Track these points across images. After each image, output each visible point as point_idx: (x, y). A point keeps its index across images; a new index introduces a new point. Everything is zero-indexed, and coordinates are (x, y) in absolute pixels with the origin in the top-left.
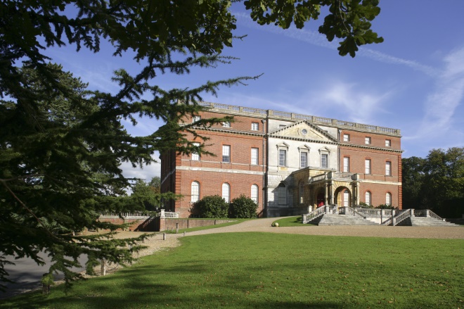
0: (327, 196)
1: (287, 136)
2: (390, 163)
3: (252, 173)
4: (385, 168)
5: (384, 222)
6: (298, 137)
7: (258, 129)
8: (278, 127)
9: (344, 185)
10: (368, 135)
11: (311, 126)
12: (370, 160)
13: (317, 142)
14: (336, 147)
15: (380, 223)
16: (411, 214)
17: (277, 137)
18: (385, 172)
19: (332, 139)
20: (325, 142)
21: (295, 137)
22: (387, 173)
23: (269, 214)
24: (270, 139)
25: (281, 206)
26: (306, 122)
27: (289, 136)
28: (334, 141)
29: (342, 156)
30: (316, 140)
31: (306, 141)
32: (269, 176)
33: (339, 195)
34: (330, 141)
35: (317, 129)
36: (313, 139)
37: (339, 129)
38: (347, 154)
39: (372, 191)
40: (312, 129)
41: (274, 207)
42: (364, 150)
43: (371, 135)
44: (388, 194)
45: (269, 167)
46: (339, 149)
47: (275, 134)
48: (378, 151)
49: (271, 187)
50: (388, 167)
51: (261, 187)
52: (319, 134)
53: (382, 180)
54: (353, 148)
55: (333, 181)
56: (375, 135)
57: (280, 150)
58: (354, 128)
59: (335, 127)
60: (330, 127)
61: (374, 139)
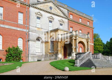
0: (74, 47)
1: (41, 8)
3: (19, 29)
6: (48, 11)
10: (81, 17)
13: (58, 16)
17: (35, 8)
19: (65, 15)
20: (62, 17)
21: (46, 10)
24: (31, 8)
25: (38, 54)
26: (52, 2)
27: (43, 9)
29: (69, 26)
30: (57, 14)
31: (52, 14)
37: (68, 11)
38: (72, 26)
41: (33, 54)
45: (30, 27)
46: (68, 22)
47: (34, 6)
48: (85, 27)
49: (32, 41)
52: (59, 11)
54: (74, 23)
55: (78, 37)
56: (83, 17)
57: (37, 17)
58: (75, 12)
59: (67, 9)
60: (64, 8)
61: (83, 19)
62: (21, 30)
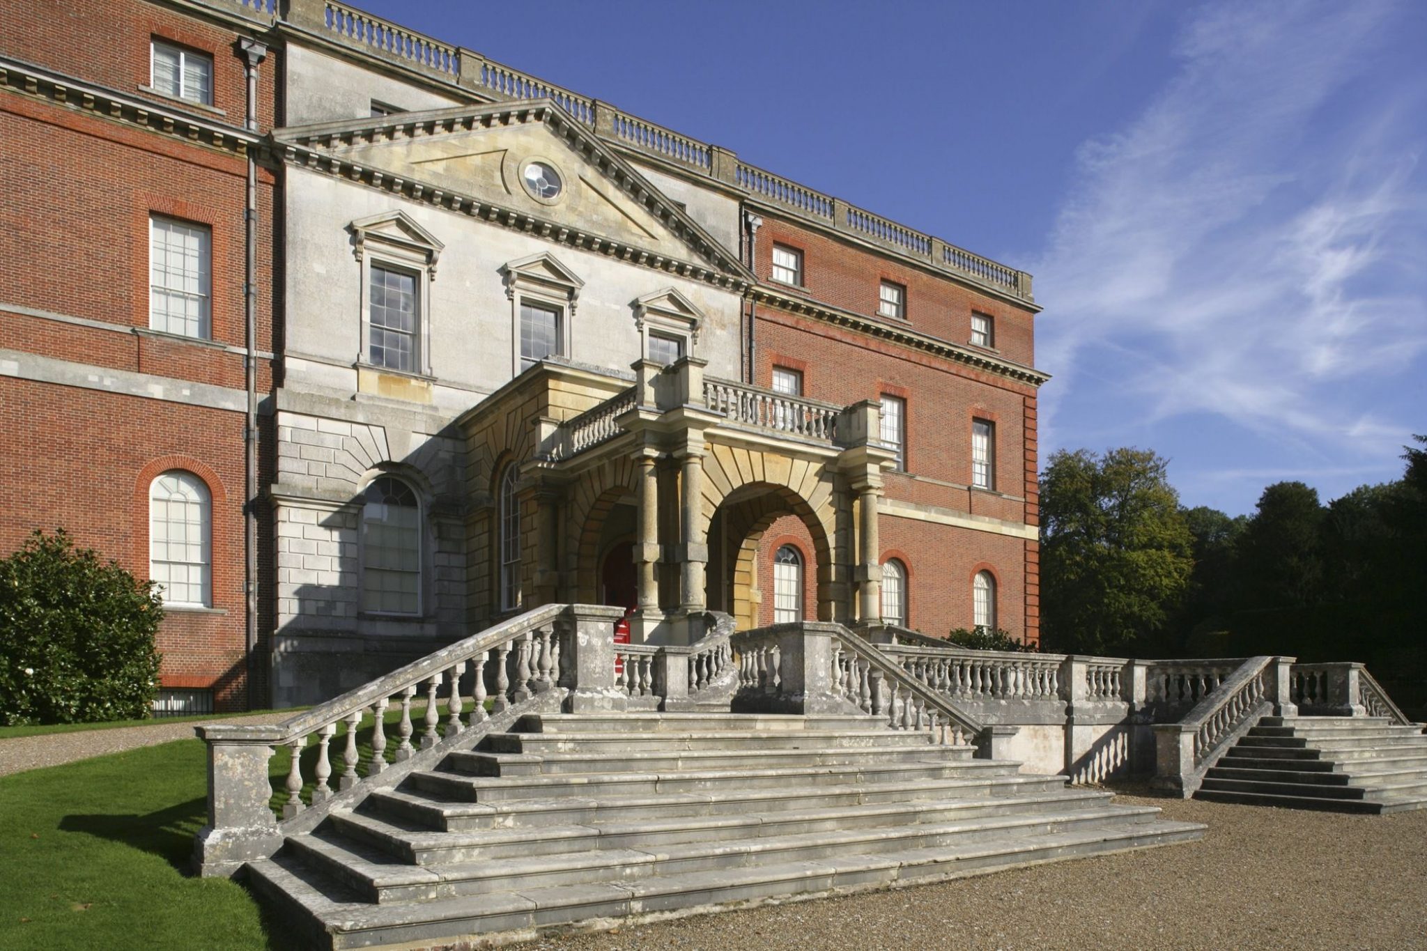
0: (652, 551)
1: (421, 177)
2: (988, 425)
3: (156, 388)
4: (969, 448)
5: (1087, 758)
6: (499, 202)
7: (210, 96)
8: (365, 112)
9: (778, 472)
10: (895, 271)
11: (587, 152)
12: (903, 401)
13: (620, 253)
14: (730, 302)
15: (1056, 764)
16: (1273, 696)
17: (347, 171)
18: (969, 473)
19: (708, 253)
20: (666, 265)
21: (479, 196)
22: (980, 479)
23: (285, 679)
24: (298, 180)
25: (381, 629)
26: (555, 122)
27: (443, 185)
28: (723, 264)
29: (762, 362)
30: (616, 240)
31: (555, 233)
32: (283, 419)
33: (749, 561)
34: (697, 261)
35: (620, 179)
36: (601, 234)
37: (746, 207)
38: (793, 354)
39: (911, 558)
40: (590, 173)
41: (329, 635)
42: (874, 342)
43: (905, 275)
44: (980, 580)
45: (289, 363)
46: (748, 318)
47: (339, 151)
48: (941, 363)
49: (305, 499)
50: (980, 443)
51: (234, 497)
52: (638, 212)
53: (956, 510)
54: (820, 327)
55: (694, 435)
56: (924, 276)
57: (376, 264)
58: (825, 221)
59: (728, 194)
60: (697, 183)
61: (920, 294)
62: (184, 392)
